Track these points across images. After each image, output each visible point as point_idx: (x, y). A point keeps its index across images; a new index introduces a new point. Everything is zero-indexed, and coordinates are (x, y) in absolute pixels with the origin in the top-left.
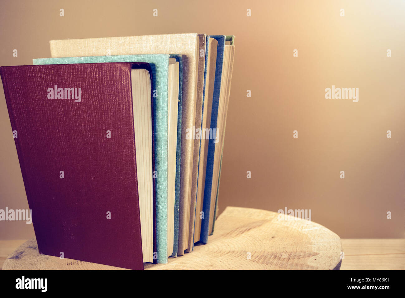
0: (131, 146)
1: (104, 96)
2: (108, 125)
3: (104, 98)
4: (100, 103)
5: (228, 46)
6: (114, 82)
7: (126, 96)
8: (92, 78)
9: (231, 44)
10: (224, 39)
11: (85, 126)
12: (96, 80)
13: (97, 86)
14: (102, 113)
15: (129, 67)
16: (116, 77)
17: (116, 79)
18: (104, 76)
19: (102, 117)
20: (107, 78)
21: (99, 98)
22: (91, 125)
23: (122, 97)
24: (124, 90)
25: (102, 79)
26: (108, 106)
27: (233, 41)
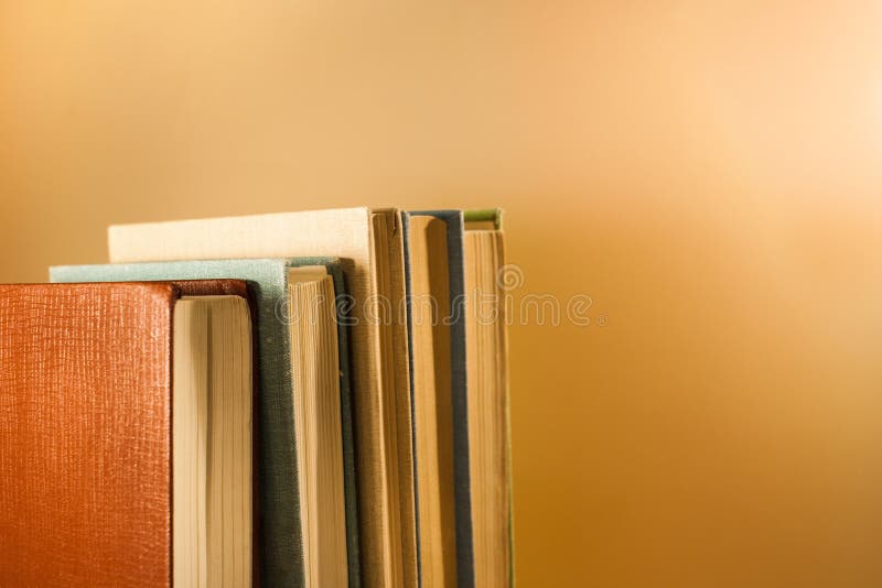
0: (160, 518)
1: (108, 367)
2: (112, 451)
3: (108, 374)
4: (97, 387)
5: (486, 232)
6: (132, 332)
7: (158, 372)
8: (86, 321)
9: (497, 227)
10: (459, 218)
11: (59, 448)
12: (95, 325)
13: (95, 341)
14: (100, 414)
15: (169, 293)
16: (138, 320)
17: (138, 323)
18: (113, 315)
19: (98, 429)
20: (118, 321)
21: (96, 373)
22: (73, 448)
23: (148, 373)
24: (154, 354)
25: (108, 325)
26: (114, 398)
27: (501, 220)
